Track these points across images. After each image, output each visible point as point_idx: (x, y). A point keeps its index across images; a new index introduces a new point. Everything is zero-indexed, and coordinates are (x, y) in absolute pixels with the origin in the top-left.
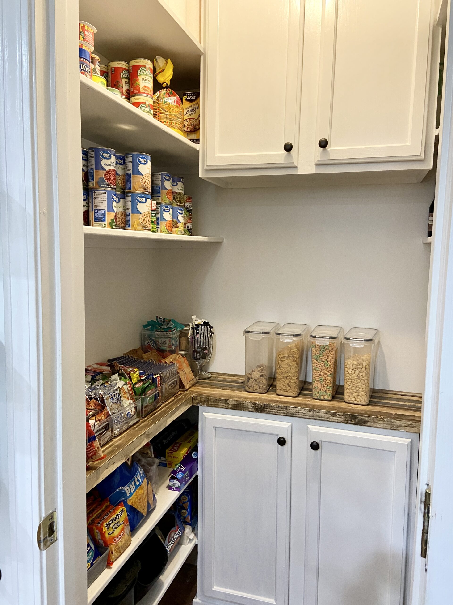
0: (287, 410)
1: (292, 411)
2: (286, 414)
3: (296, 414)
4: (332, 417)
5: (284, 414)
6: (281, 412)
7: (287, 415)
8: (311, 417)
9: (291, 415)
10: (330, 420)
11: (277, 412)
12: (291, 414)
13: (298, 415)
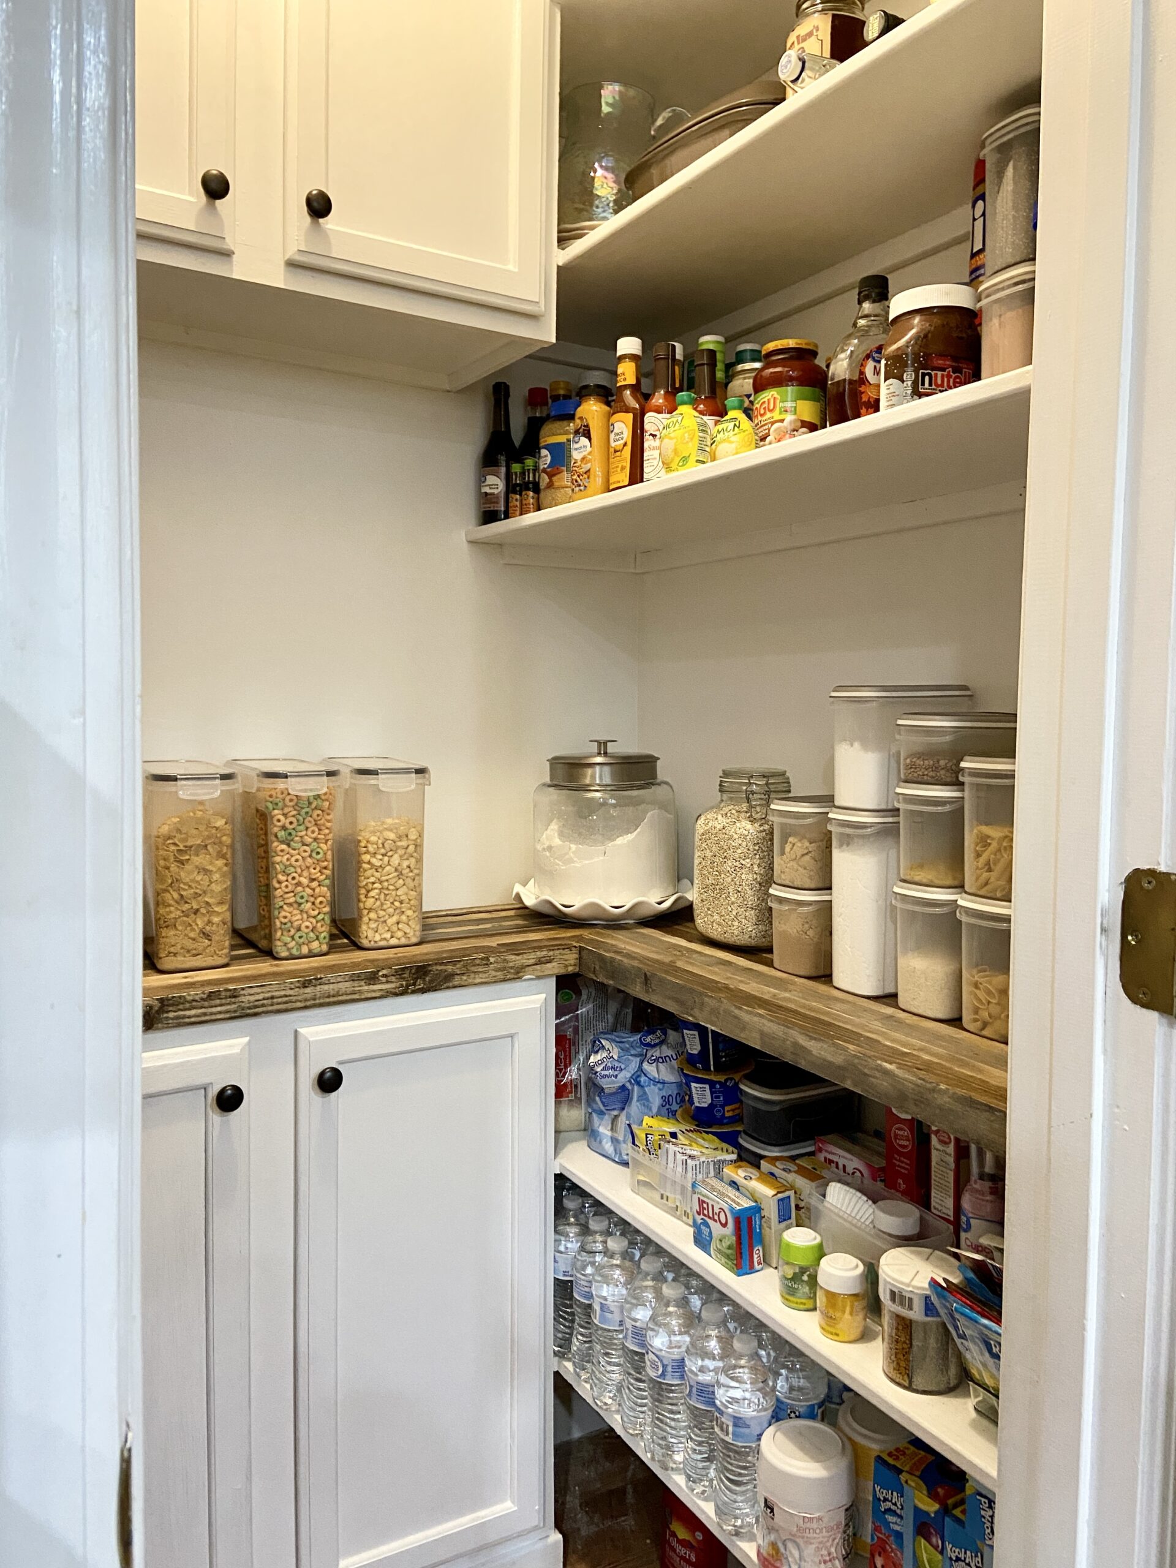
0: (237, 1000)
1: (252, 998)
2: (235, 1011)
3: (263, 1005)
4: (366, 988)
5: (228, 1015)
6: (219, 1009)
7: (237, 1014)
8: (308, 1003)
9: (248, 1011)
10: (363, 997)
11: (205, 1014)
12: (249, 1008)
13: (272, 1005)
